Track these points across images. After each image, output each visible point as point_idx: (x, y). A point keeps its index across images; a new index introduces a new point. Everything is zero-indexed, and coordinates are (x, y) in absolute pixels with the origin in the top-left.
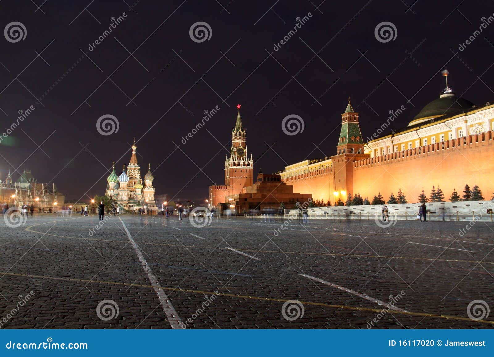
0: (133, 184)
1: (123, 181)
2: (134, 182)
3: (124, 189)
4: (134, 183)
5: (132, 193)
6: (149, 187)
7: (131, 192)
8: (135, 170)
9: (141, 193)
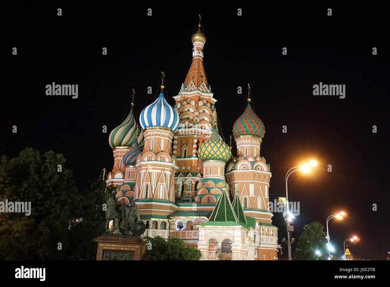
0: (195, 146)
1: (154, 123)
2: (195, 141)
3: (156, 154)
4: (198, 143)
5: (190, 180)
6: (251, 160)
7: (186, 174)
8: (201, 103)
9: (223, 178)
